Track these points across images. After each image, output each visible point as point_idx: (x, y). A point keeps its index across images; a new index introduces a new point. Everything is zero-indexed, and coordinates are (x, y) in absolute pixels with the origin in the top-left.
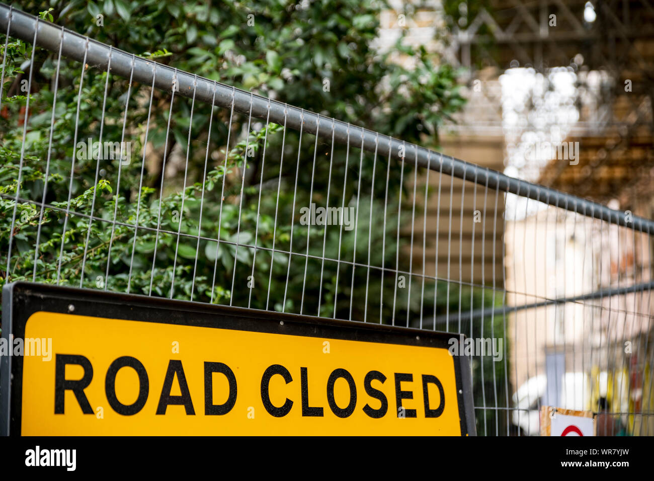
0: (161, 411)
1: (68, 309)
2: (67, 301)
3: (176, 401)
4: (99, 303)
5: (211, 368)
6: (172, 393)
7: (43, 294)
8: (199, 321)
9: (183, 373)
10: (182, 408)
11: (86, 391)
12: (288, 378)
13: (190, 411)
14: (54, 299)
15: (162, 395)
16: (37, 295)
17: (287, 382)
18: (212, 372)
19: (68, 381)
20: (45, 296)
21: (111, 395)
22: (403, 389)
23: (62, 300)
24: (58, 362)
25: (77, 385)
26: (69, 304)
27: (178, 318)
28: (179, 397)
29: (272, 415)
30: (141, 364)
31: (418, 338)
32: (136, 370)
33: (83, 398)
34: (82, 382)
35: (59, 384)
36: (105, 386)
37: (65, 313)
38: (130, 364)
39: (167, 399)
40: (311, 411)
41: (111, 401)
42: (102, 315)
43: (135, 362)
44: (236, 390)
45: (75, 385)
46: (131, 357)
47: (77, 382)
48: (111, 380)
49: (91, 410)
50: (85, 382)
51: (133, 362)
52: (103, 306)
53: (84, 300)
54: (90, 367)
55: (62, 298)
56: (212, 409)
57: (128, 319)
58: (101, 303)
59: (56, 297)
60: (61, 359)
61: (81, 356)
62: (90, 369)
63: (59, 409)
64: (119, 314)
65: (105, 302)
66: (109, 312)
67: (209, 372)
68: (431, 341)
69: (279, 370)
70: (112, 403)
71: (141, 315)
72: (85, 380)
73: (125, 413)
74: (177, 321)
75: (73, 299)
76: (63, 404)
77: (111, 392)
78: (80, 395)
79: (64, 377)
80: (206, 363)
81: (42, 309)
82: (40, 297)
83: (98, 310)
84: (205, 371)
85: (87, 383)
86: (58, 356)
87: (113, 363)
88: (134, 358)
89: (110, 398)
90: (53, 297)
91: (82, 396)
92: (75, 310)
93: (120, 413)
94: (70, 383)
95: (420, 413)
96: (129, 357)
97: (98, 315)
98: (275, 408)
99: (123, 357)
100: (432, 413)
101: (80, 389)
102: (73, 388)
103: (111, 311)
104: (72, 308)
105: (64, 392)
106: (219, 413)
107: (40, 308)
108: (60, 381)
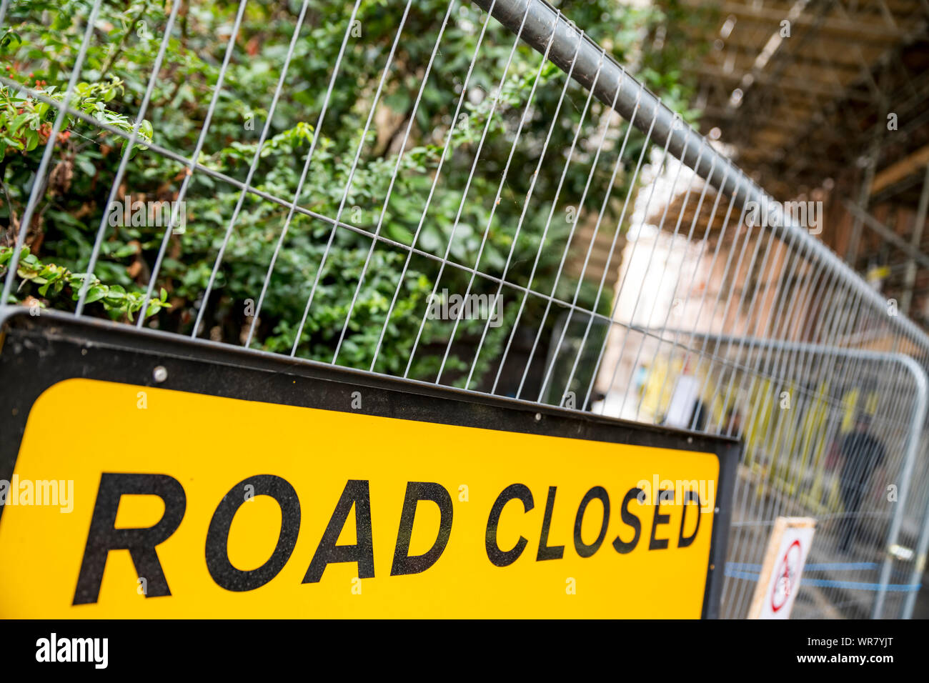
0: (313, 575)
1: (152, 376)
2: (155, 357)
3: (346, 554)
4: (227, 367)
5: (417, 491)
6: (341, 542)
7: (92, 339)
8: (414, 410)
9: (367, 504)
10: (353, 566)
11: (161, 549)
12: (529, 505)
13: (367, 571)
14: (122, 353)
15: (320, 547)
16: (78, 340)
17: (526, 510)
18: (417, 499)
19: (122, 531)
20: (98, 344)
21: (216, 554)
22: (662, 512)
23: (142, 355)
24: (103, 492)
25: (142, 538)
26: (156, 366)
27: (379, 404)
28: (352, 547)
29: (496, 565)
30: (292, 488)
31: (690, 440)
32: (280, 501)
33: (150, 565)
34: (155, 531)
35: (97, 538)
36: (208, 536)
37: (142, 384)
38: (270, 490)
39: (328, 552)
40: (548, 553)
41: (214, 566)
42: (228, 391)
43: (281, 485)
44: (451, 528)
45: (138, 538)
46: (275, 476)
47: (142, 532)
48: (223, 523)
49: (165, 588)
50: (163, 530)
51: (276, 485)
52: (235, 374)
53: (194, 359)
54: (181, 498)
55: (142, 351)
56: (404, 564)
57: (283, 402)
58: (232, 367)
59: (127, 348)
60: (112, 483)
61: (164, 477)
62: (181, 502)
63: (85, 593)
64: (266, 391)
65: (240, 366)
66: (246, 387)
67: (413, 501)
68: (703, 444)
69: (519, 492)
70: (215, 569)
71: (311, 395)
72: (164, 527)
73: (240, 586)
74: (376, 408)
75: (169, 355)
76: (99, 581)
77: (218, 547)
78: (144, 559)
79: (113, 522)
80: (411, 485)
81: (84, 372)
82: (84, 347)
83: (223, 382)
84: (407, 498)
85: (166, 532)
86: (106, 478)
87: (233, 489)
88: (279, 478)
89: (214, 560)
90: (118, 347)
91: (150, 561)
92: (167, 379)
93: (229, 588)
94: (126, 534)
95: (674, 542)
96: (270, 476)
97: (220, 392)
98: (502, 553)
99: (257, 476)
100: (684, 542)
101: (146, 546)
102: (130, 545)
103: (250, 385)
104: (160, 375)
105: (106, 554)
106: (415, 569)
107: (81, 370)
108: (102, 532)
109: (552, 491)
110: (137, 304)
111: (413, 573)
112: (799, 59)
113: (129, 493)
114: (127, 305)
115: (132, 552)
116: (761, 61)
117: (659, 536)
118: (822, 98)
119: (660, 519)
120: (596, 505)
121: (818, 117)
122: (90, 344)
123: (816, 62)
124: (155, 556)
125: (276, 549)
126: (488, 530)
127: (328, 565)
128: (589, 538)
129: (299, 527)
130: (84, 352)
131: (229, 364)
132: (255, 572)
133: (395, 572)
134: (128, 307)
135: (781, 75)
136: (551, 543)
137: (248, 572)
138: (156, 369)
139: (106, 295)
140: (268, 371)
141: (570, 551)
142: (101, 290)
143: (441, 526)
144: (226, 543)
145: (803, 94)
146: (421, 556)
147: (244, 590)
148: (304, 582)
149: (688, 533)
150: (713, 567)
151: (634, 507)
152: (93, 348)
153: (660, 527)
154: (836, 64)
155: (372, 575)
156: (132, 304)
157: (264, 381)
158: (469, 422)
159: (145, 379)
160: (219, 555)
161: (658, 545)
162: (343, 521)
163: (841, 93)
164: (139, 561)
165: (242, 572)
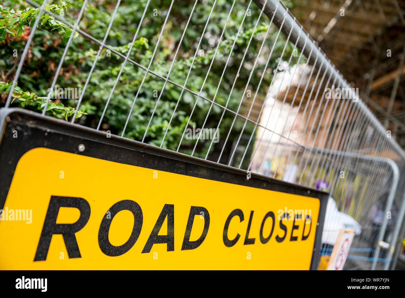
0: (147, 249)
1: (77, 149)
2: (80, 139)
3: (162, 240)
5: (195, 211)
6: (160, 234)
7: (50, 128)
8: (196, 172)
9: (173, 216)
10: (165, 245)
11: (77, 235)
12: (242, 219)
13: (171, 248)
14: (64, 136)
15: (151, 235)
16: (43, 128)
17: (241, 221)
18: (195, 214)
19: (59, 225)
20: (53, 131)
21: (103, 238)
22: (296, 224)
23: (73, 138)
24: (51, 205)
25: (69, 228)
26: (80, 144)
27: (181, 168)
28: (165, 236)
29: (226, 246)
30: (140, 207)
31: (309, 192)
32: (134, 213)
33: (72, 242)
34: (75, 225)
35: (47, 228)
36: (100, 229)
37: (73, 152)
38: (130, 208)
39: (154, 238)
40: (249, 241)
41: (102, 243)
42: (113, 158)
43: (135, 205)
44: (208, 228)
45: (67, 229)
46: (132, 201)
47: (69, 225)
48: (107, 223)
49: (78, 254)
50: (79, 225)
51: (132, 205)
52: (117, 150)
53: (98, 141)
54: (88, 210)
55: (73, 136)
56: (188, 245)
57: (138, 165)
58: (115, 147)
59: (66, 134)
60: (56, 201)
61: (81, 199)
62: (88, 212)
63: (40, 255)
64: (130, 159)
65: (119, 146)
66: (121, 157)
67: (193, 215)
68: (314, 194)
69: (238, 213)
70: (102, 245)
71: (151, 162)
72: (79, 224)
73: (113, 254)
74: (179, 170)
75: (86, 138)
76: (47, 250)
77: (104, 234)
78: (69, 239)
79: (55, 220)
80: (192, 208)
81: (45, 144)
82: (46, 132)
83: (111, 153)
84: (190, 214)
85: (80, 226)
86: (53, 198)
87: (113, 206)
88: (134, 202)
89: (102, 241)
90: (62, 133)
91: (72, 240)
92: (85, 151)
93: (108, 255)
94: (61, 227)
95: (300, 238)
96: (130, 201)
97: (109, 158)
98: (229, 241)
99: (124, 200)
100: (304, 238)
101: (71, 232)
102: (63, 232)
103: (123, 156)
104: (82, 148)
105: (51, 236)
106: (192, 247)
107: (44, 143)
108: (50, 225)
109: (252, 213)
110: (70, 113)
111: (191, 249)
112: (343, 30)
113: (64, 206)
114: (65, 113)
115: (64, 235)
116: (327, 30)
117: (294, 235)
118: (352, 48)
119: (295, 227)
120: (269, 220)
121: (349, 56)
122: (49, 130)
123: (350, 32)
124: (75, 238)
125: (131, 236)
126: (224, 230)
127: (154, 245)
128: (266, 235)
129: (142, 226)
130: (46, 134)
131: (114, 145)
132: (120, 247)
133: (183, 248)
134: (66, 114)
135: (335, 37)
136: (250, 237)
137: (118, 247)
138: (80, 145)
139: (55, 107)
140: (132, 149)
141: (258, 241)
142: (52, 105)
143: (205, 227)
144: (108, 233)
145: (344, 45)
146: (195, 241)
147: (115, 256)
148: (143, 252)
149: (306, 234)
150: (315, 250)
151: (285, 221)
152: (50, 133)
153: (295, 231)
154: (359, 33)
155: (173, 250)
156: (68, 113)
157: (130, 154)
158: (219, 179)
159: (75, 150)
160: (105, 238)
161: (294, 239)
162: (162, 224)
163: (360, 46)
164: (67, 240)
165: (115, 247)
